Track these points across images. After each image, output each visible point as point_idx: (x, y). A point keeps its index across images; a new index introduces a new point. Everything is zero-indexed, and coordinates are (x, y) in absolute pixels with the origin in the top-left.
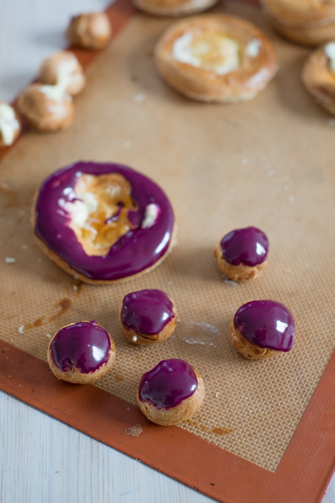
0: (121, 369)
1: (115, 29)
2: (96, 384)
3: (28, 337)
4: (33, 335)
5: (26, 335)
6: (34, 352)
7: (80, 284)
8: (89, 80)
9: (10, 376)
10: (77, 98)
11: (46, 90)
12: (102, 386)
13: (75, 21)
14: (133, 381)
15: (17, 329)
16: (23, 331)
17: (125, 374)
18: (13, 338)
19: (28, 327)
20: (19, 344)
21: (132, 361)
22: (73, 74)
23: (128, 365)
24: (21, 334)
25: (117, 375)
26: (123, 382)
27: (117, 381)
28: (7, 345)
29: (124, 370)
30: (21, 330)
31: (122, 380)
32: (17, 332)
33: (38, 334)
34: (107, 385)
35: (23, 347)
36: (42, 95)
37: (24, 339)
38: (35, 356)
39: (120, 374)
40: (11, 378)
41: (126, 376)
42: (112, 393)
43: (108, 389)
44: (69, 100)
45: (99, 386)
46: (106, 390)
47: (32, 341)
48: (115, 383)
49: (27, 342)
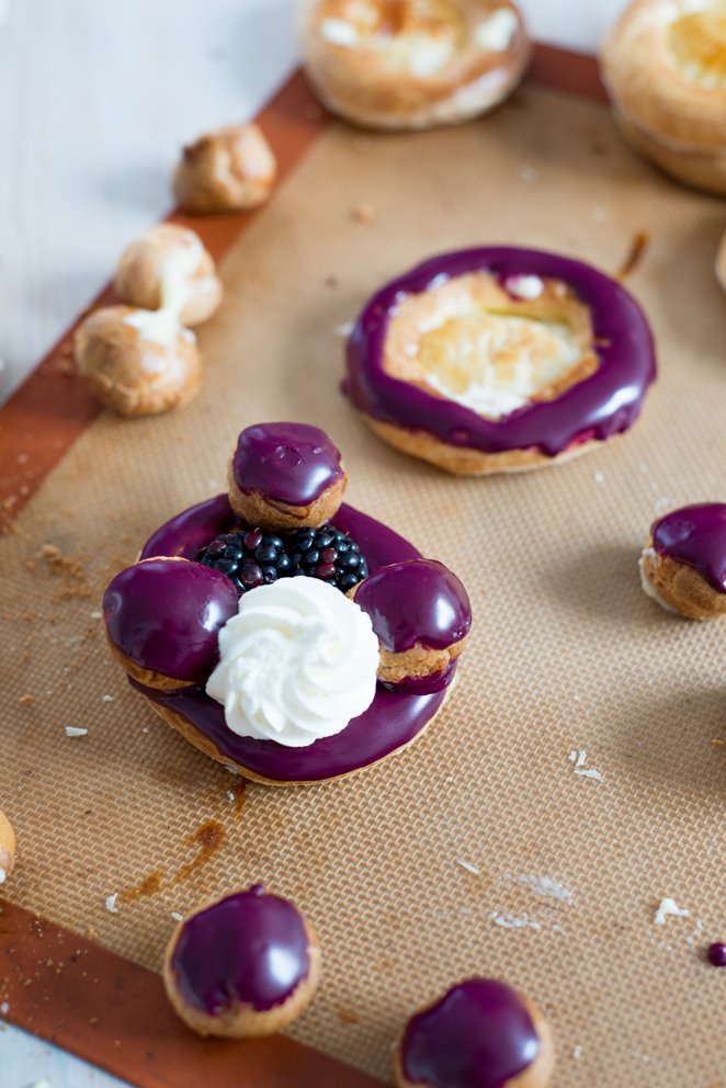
0: (350, 994)
2: (294, 1032)
3: (130, 921)
4: (141, 917)
5: (124, 915)
6: (145, 958)
7: (241, 787)
8: (229, 285)
9: (94, 1020)
12: (309, 1038)
14: (381, 1024)
15: (104, 902)
16: (116, 906)
17: (362, 1007)
18: (94, 924)
19: (126, 896)
20: (110, 938)
21: (375, 974)
23: (366, 983)
24: (114, 914)
25: (343, 1010)
26: (356, 1027)
27: (343, 1026)
28: (81, 941)
29: (359, 997)
30: (111, 902)
31: (354, 1021)
32: (104, 909)
33: (152, 913)
34: (321, 1034)
35: (118, 946)
37: (120, 926)
38: (148, 967)
39: (348, 1007)
40: (96, 1025)
41: (363, 1013)
42: (334, 1055)
43: (324, 1045)
44: (189, 337)
45: (301, 1036)
46: (320, 1048)
47: (139, 930)
48: (339, 1029)
49: (128, 933)
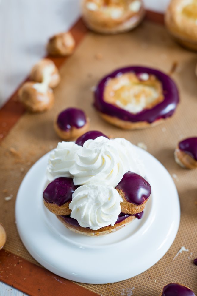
1: (77, 41)
8: (62, 76)
10: (55, 89)
11: (37, 86)
13: (52, 40)
22: (52, 74)
36: (34, 90)
44: (51, 91)
